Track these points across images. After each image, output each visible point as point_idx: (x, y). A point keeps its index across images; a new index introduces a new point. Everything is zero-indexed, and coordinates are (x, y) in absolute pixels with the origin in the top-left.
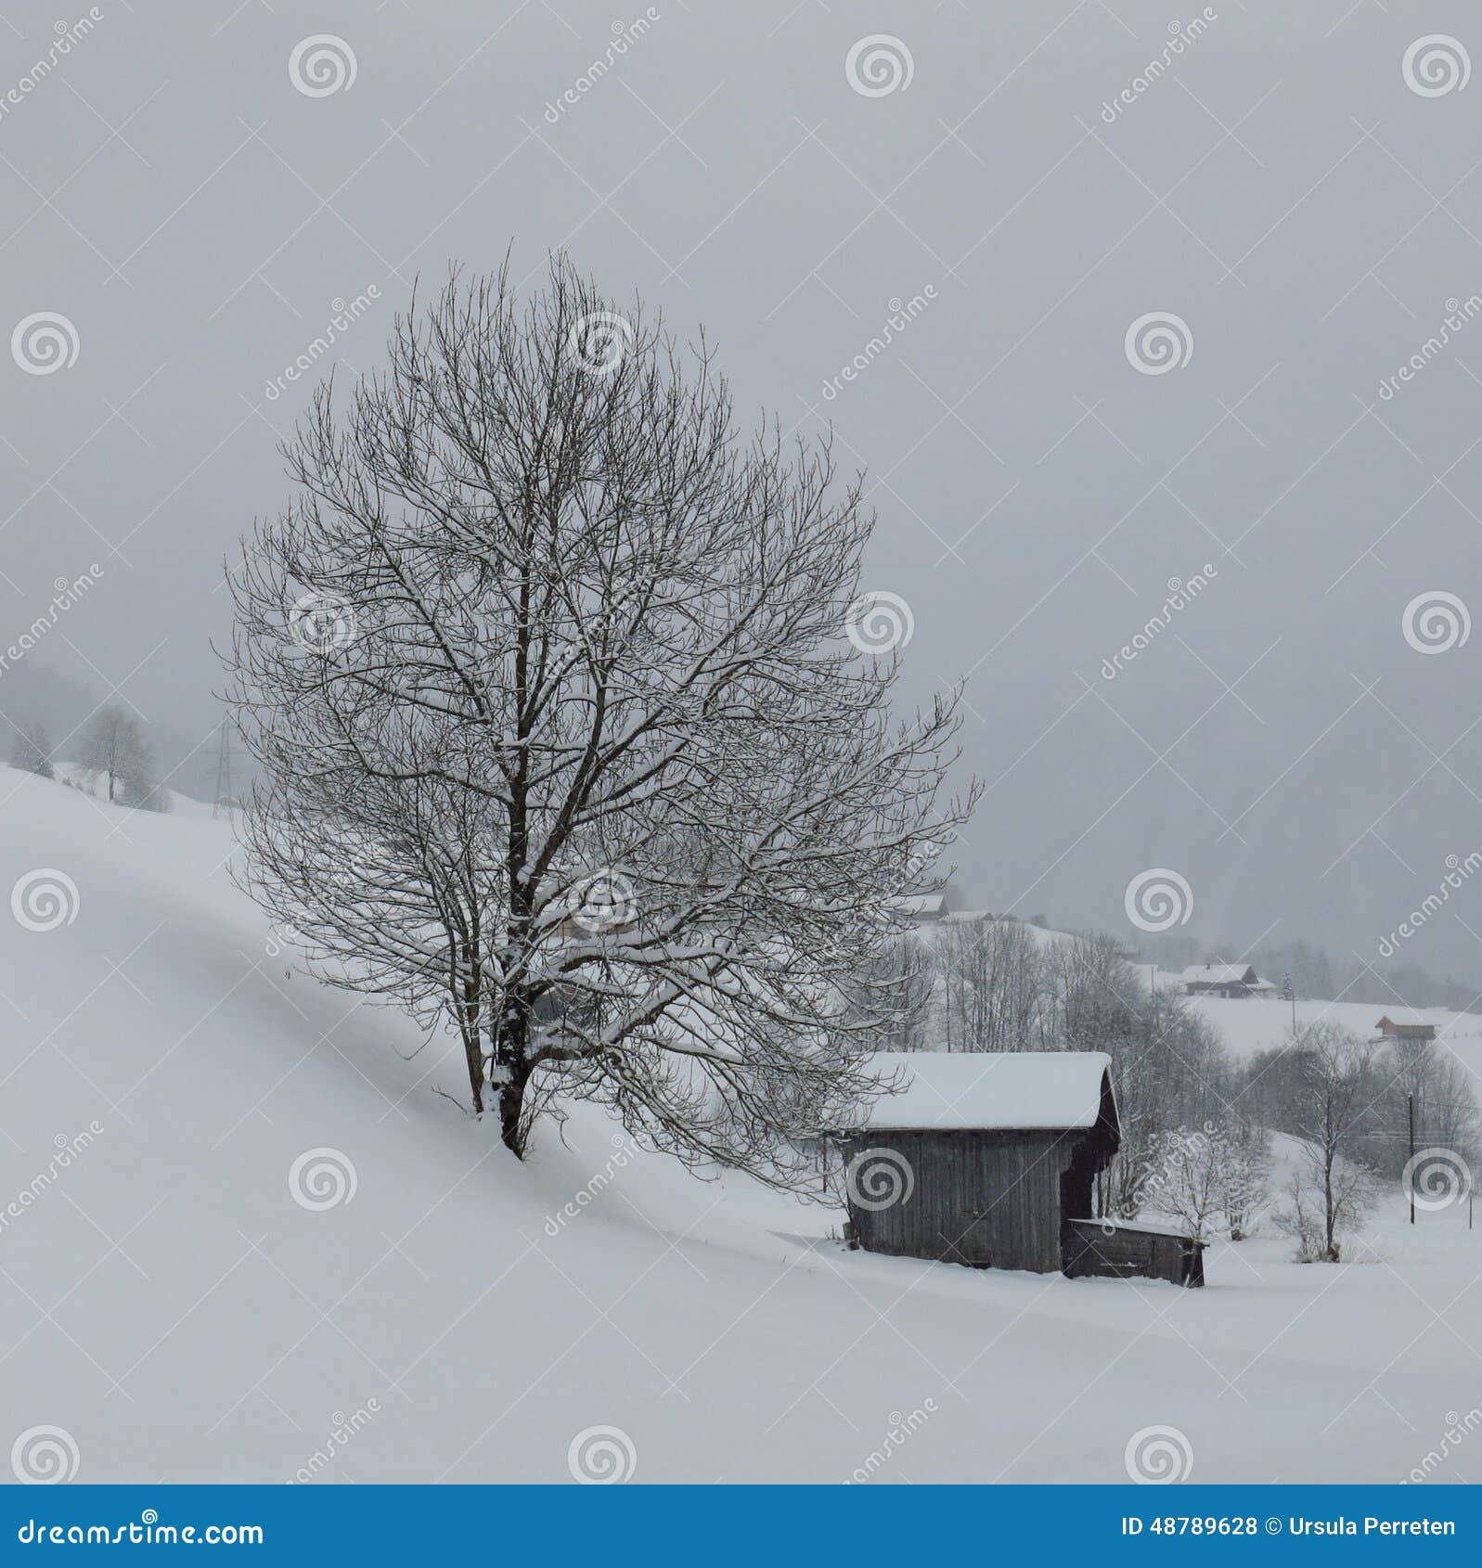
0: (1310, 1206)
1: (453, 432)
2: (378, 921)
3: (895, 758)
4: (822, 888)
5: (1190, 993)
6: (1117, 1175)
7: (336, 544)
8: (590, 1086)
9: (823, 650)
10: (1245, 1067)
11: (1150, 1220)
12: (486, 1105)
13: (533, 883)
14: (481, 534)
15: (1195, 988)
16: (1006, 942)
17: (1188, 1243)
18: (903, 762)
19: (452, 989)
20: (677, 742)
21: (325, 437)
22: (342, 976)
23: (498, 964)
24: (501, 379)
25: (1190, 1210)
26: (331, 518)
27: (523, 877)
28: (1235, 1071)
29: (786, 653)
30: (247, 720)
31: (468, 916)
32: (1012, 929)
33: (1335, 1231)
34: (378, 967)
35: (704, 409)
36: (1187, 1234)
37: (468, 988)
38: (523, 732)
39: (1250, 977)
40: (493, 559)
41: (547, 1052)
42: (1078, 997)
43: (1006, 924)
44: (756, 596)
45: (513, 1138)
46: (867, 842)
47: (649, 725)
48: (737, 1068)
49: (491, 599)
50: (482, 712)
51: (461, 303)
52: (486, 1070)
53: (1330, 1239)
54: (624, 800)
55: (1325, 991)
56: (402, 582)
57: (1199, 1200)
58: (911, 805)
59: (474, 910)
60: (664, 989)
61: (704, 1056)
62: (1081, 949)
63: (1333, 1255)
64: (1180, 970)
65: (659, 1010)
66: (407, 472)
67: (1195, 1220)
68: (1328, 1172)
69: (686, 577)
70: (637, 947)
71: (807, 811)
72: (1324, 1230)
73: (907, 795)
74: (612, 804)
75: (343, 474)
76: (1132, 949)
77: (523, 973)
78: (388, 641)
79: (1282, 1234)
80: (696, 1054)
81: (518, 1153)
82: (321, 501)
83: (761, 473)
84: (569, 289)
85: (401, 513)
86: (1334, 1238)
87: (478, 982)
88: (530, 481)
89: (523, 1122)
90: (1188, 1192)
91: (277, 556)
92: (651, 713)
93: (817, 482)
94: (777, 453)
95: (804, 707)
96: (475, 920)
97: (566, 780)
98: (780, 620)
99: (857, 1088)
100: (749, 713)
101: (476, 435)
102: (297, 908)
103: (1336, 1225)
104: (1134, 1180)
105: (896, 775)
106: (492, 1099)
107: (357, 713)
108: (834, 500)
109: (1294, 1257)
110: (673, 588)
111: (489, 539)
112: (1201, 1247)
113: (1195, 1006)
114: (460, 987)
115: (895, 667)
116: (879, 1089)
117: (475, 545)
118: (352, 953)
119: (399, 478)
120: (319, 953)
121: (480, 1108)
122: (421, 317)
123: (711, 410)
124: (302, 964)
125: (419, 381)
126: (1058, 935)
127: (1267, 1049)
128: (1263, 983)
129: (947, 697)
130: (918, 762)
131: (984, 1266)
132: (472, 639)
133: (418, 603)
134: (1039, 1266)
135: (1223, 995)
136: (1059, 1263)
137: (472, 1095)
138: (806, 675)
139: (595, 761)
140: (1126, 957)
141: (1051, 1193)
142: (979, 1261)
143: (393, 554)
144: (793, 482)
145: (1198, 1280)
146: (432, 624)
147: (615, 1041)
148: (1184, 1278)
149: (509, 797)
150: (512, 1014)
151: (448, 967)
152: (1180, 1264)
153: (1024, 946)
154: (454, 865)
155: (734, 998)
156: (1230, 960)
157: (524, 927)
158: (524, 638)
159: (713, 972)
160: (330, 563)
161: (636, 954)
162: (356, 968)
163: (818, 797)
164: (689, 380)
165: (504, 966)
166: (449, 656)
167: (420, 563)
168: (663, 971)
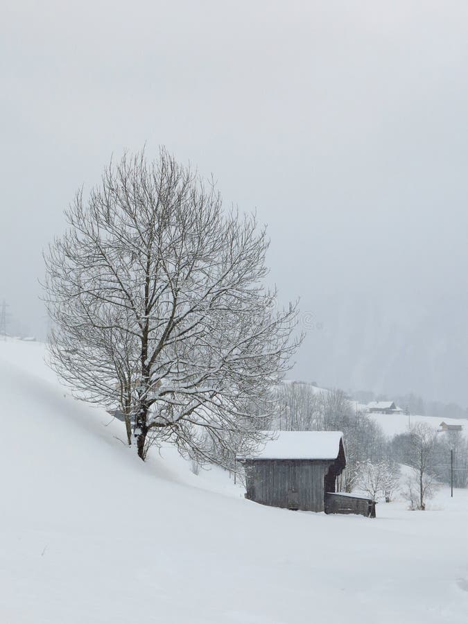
0: (414, 489)
1: (124, 208)
2: (95, 378)
3: (275, 324)
4: (250, 369)
5: (371, 412)
6: (344, 478)
7: (83, 246)
8: (167, 437)
9: (251, 286)
10: (391, 440)
11: (357, 493)
12: (132, 442)
13: (150, 365)
14: (133, 243)
15: (372, 410)
16: (303, 392)
17: (370, 502)
18: (278, 325)
19: (121, 402)
20: (200, 317)
21: (80, 208)
22: (83, 397)
23: (137, 393)
24: (141, 189)
25: (371, 490)
26: (81, 237)
27: (146, 363)
28: (387, 441)
29: (239, 287)
30: (52, 306)
31: (127, 376)
32: (305, 387)
33: (424, 499)
34: (95, 394)
35: (212, 202)
36: (370, 498)
37: (126, 401)
38: (147, 313)
39: (393, 406)
40: (137, 252)
41: (154, 424)
42: (329, 413)
43: (302, 385)
44: (229, 267)
45: (141, 453)
46: (265, 353)
47: (191, 311)
48: (218, 431)
49: (136, 266)
50: (133, 305)
51: (127, 163)
52: (132, 430)
53: (422, 502)
54: (182, 337)
55: (421, 412)
56: (106, 260)
57: (374, 486)
58: (280, 340)
59: (129, 374)
60: (194, 403)
61: (207, 426)
62: (330, 395)
63: (423, 508)
64: (366, 404)
65: (192, 410)
66: (108, 221)
67: (373, 493)
68: (421, 477)
69: (205, 260)
70: (185, 388)
71: (245, 342)
72: (420, 498)
73: (279, 337)
74: (178, 338)
75: (86, 221)
76: (349, 395)
77: (146, 396)
78: (100, 280)
79: (404, 500)
80: (205, 426)
81: (143, 459)
82: (78, 231)
83: (231, 225)
84: (165, 159)
85: (105, 235)
86: (423, 501)
87: (130, 400)
88: (151, 225)
89: (145, 448)
90: (370, 483)
91: (62, 249)
92: (192, 307)
93: (251, 228)
94: (237, 218)
95: (244, 306)
96: (130, 378)
97: (162, 330)
98: (236, 275)
99: (260, 438)
100: (226, 308)
101: (132, 209)
102: (67, 373)
103: (424, 496)
104: (350, 480)
105: (275, 330)
106: (134, 440)
107: (90, 305)
108: (256, 235)
109: (408, 508)
110: (200, 264)
111: (136, 245)
112: (375, 503)
113: (373, 417)
114: (124, 402)
115: (276, 292)
116: (267, 438)
117: (131, 247)
118: (86, 389)
119: (105, 223)
120: (75, 389)
121: (130, 444)
122: (114, 167)
123: (215, 203)
124: (70, 392)
125: (113, 190)
126: (322, 390)
127: (399, 434)
128: (398, 409)
129: (294, 304)
130: (284, 325)
131: (296, 510)
132: (129, 279)
133: (111, 267)
134: (316, 509)
135: (383, 413)
136: (323, 508)
137: (127, 438)
138: (246, 295)
139: (172, 323)
140: (348, 398)
141: (321, 483)
142: (294, 508)
143: (103, 250)
144: (242, 228)
145: (373, 515)
146: (116, 275)
147: (178, 420)
148: (368, 514)
149: (142, 335)
150: (142, 411)
151: (120, 394)
152: (367, 509)
153: (309, 393)
154: (122, 359)
155: (219, 406)
156: (386, 400)
157: (147, 380)
158: (148, 280)
159: (211, 397)
160: (81, 252)
161: (186, 391)
162: (88, 394)
163: (248, 337)
164: (207, 192)
165: (139, 394)
166: (122, 286)
167: (112, 253)
168: (195, 396)
